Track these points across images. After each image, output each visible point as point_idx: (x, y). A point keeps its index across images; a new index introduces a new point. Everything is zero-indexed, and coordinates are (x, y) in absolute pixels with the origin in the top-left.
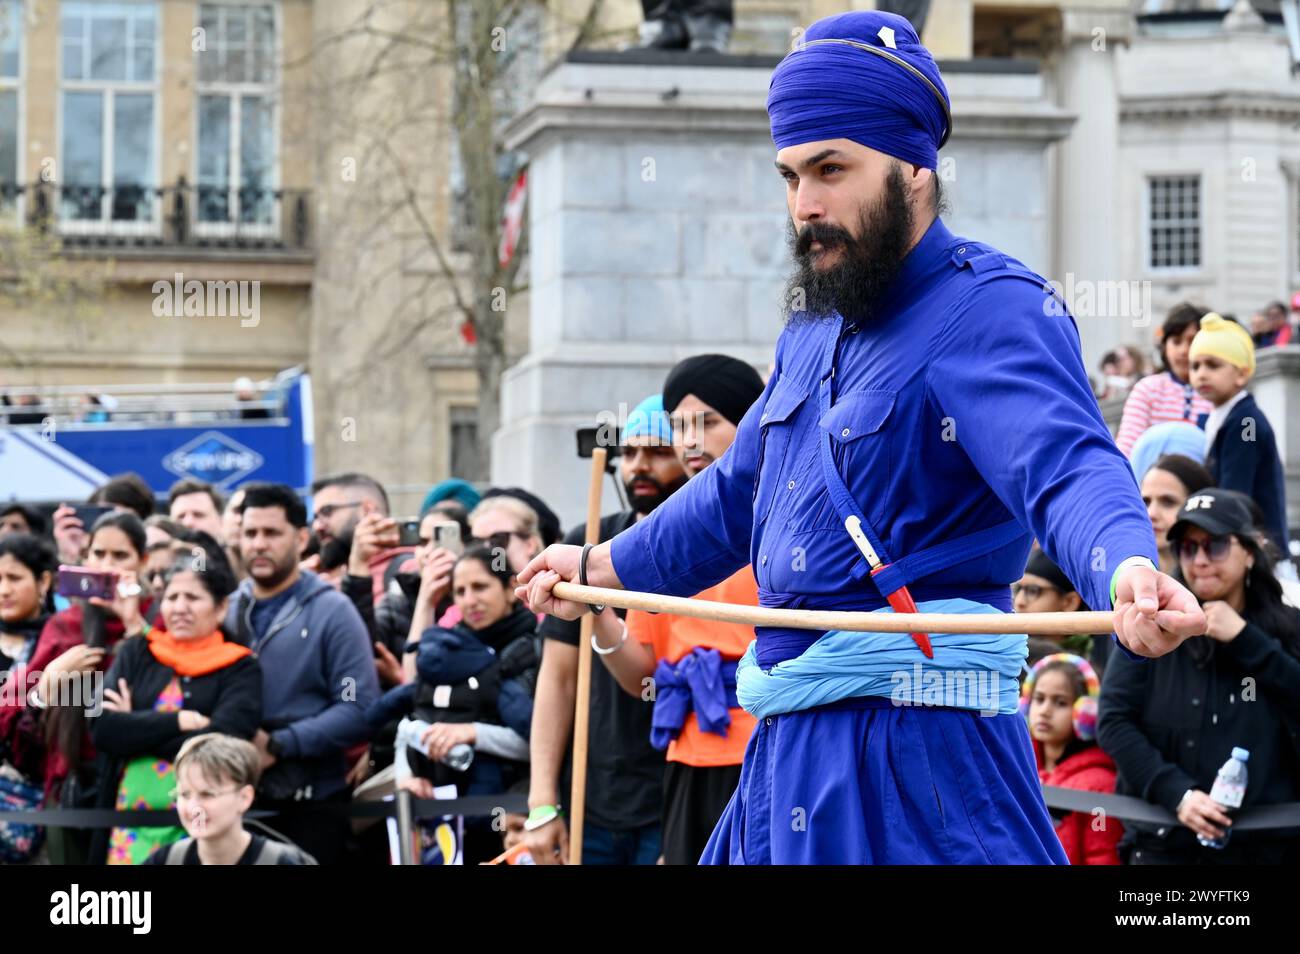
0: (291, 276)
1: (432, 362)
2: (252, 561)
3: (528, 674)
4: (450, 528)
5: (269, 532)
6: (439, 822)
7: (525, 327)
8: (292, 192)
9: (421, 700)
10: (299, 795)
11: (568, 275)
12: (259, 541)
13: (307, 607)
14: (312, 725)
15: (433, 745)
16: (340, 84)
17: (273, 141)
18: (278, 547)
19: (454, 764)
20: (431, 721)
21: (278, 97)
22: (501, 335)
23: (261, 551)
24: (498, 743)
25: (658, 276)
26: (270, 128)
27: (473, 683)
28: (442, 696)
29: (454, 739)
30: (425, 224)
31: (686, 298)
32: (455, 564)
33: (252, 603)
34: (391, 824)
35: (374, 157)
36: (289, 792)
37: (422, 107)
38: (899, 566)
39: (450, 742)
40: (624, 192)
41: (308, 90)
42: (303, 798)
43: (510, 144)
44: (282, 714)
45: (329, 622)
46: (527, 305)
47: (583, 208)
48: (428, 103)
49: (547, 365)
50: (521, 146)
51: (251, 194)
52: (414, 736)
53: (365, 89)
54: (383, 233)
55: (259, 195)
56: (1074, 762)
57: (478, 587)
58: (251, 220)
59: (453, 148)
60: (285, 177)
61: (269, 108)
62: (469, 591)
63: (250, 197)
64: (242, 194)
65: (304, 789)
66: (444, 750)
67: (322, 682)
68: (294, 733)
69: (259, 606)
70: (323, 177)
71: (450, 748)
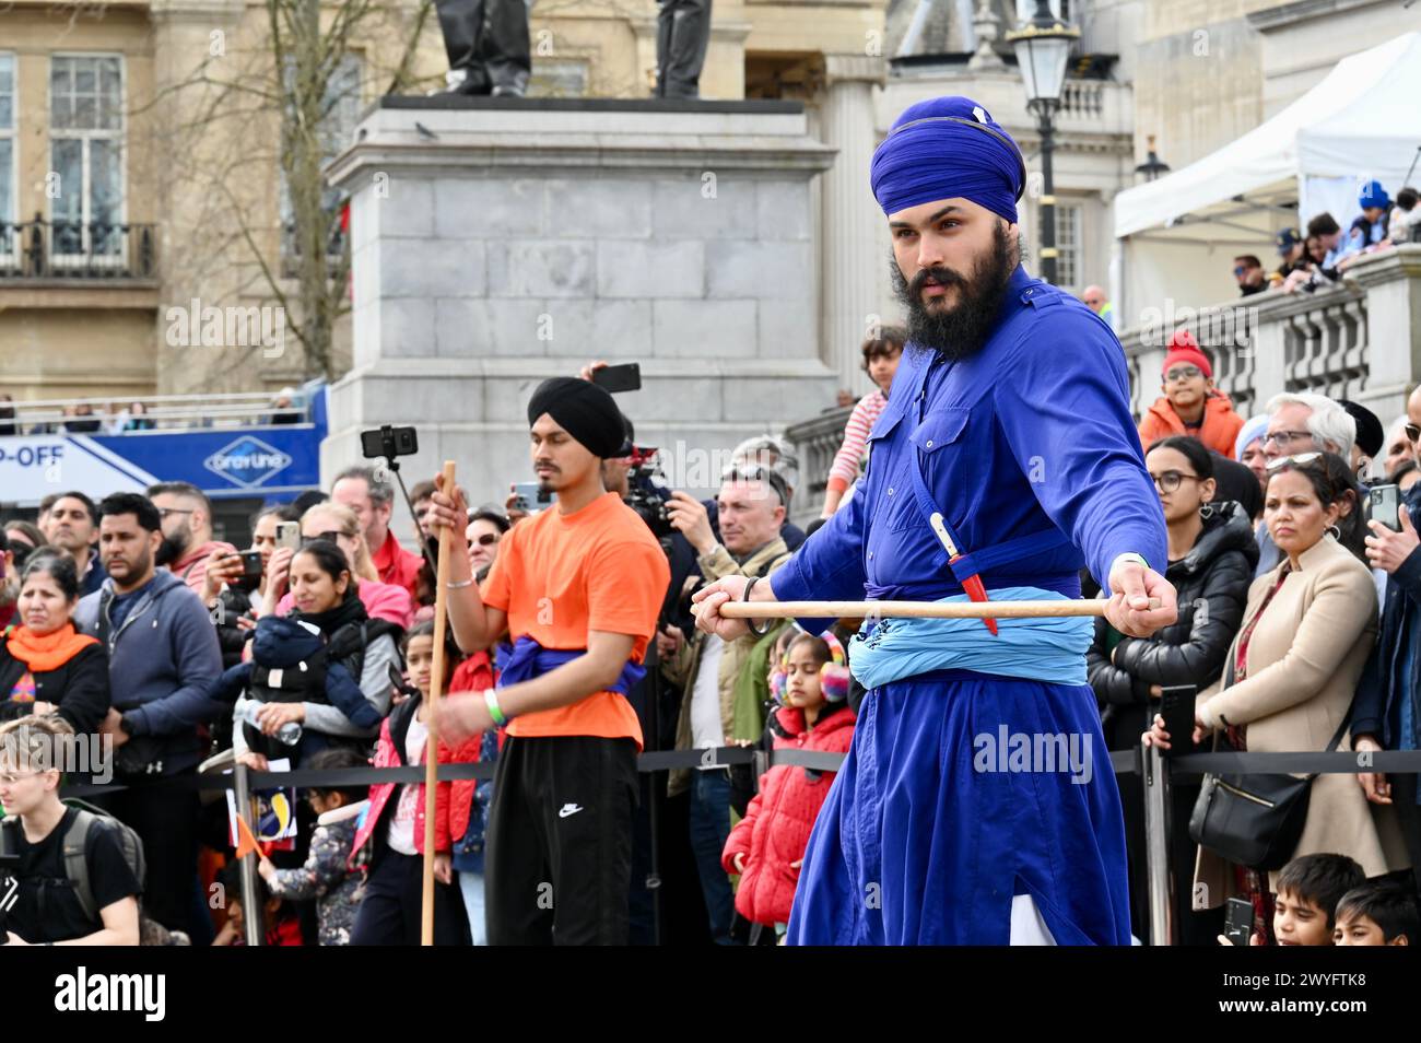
0: (140, 301)
1: (268, 377)
2: (109, 563)
3: (353, 657)
4: (291, 527)
5: (123, 536)
6: (275, 792)
7: (350, 345)
8: (138, 226)
9: (257, 680)
10: (150, 769)
11: (385, 298)
12: (114, 545)
13: (159, 601)
14: (161, 705)
15: (265, 723)
16: (179, 129)
17: (120, 182)
18: (132, 550)
19: (284, 739)
20: (265, 700)
21: (124, 142)
22: (328, 352)
23: (116, 554)
24: (325, 720)
25: (466, 297)
26: (117, 168)
27: (303, 666)
28: (275, 678)
29: (284, 716)
30: (258, 253)
31: (492, 317)
32: (291, 558)
33: (112, 597)
34: (230, 794)
35: (214, 196)
36: (141, 766)
37: (254, 149)
38: (973, 557)
39: (280, 721)
40: (434, 222)
41: (152, 134)
42: (154, 771)
43: (332, 182)
44: (136, 697)
45: (177, 614)
46: (350, 323)
47: (398, 238)
48: (260, 145)
49: (367, 378)
50: (341, 183)
51: (102, 228)
52: (249, 713)
53: (202, 134)
54: (221, 263)
55: (109, 229)
56: (828, 723)
57: (308, 578)
58: (102, 252)
59: (281, 185)
60: (131, 212)
61: (117, 151)
62: (300, 582)
63: (100, 230)
64: (93, 228)
65: (155, 764)
66: (275, 728)
67: (172, 667)
68: (143, 712)
69: (117, 602)
70: (167, 213)
71: (281, 726)
